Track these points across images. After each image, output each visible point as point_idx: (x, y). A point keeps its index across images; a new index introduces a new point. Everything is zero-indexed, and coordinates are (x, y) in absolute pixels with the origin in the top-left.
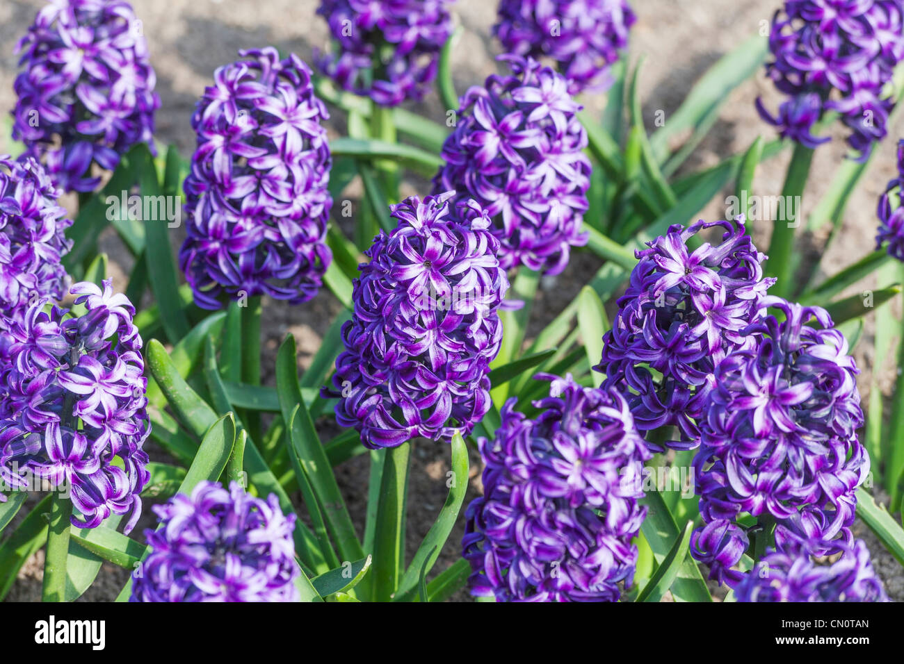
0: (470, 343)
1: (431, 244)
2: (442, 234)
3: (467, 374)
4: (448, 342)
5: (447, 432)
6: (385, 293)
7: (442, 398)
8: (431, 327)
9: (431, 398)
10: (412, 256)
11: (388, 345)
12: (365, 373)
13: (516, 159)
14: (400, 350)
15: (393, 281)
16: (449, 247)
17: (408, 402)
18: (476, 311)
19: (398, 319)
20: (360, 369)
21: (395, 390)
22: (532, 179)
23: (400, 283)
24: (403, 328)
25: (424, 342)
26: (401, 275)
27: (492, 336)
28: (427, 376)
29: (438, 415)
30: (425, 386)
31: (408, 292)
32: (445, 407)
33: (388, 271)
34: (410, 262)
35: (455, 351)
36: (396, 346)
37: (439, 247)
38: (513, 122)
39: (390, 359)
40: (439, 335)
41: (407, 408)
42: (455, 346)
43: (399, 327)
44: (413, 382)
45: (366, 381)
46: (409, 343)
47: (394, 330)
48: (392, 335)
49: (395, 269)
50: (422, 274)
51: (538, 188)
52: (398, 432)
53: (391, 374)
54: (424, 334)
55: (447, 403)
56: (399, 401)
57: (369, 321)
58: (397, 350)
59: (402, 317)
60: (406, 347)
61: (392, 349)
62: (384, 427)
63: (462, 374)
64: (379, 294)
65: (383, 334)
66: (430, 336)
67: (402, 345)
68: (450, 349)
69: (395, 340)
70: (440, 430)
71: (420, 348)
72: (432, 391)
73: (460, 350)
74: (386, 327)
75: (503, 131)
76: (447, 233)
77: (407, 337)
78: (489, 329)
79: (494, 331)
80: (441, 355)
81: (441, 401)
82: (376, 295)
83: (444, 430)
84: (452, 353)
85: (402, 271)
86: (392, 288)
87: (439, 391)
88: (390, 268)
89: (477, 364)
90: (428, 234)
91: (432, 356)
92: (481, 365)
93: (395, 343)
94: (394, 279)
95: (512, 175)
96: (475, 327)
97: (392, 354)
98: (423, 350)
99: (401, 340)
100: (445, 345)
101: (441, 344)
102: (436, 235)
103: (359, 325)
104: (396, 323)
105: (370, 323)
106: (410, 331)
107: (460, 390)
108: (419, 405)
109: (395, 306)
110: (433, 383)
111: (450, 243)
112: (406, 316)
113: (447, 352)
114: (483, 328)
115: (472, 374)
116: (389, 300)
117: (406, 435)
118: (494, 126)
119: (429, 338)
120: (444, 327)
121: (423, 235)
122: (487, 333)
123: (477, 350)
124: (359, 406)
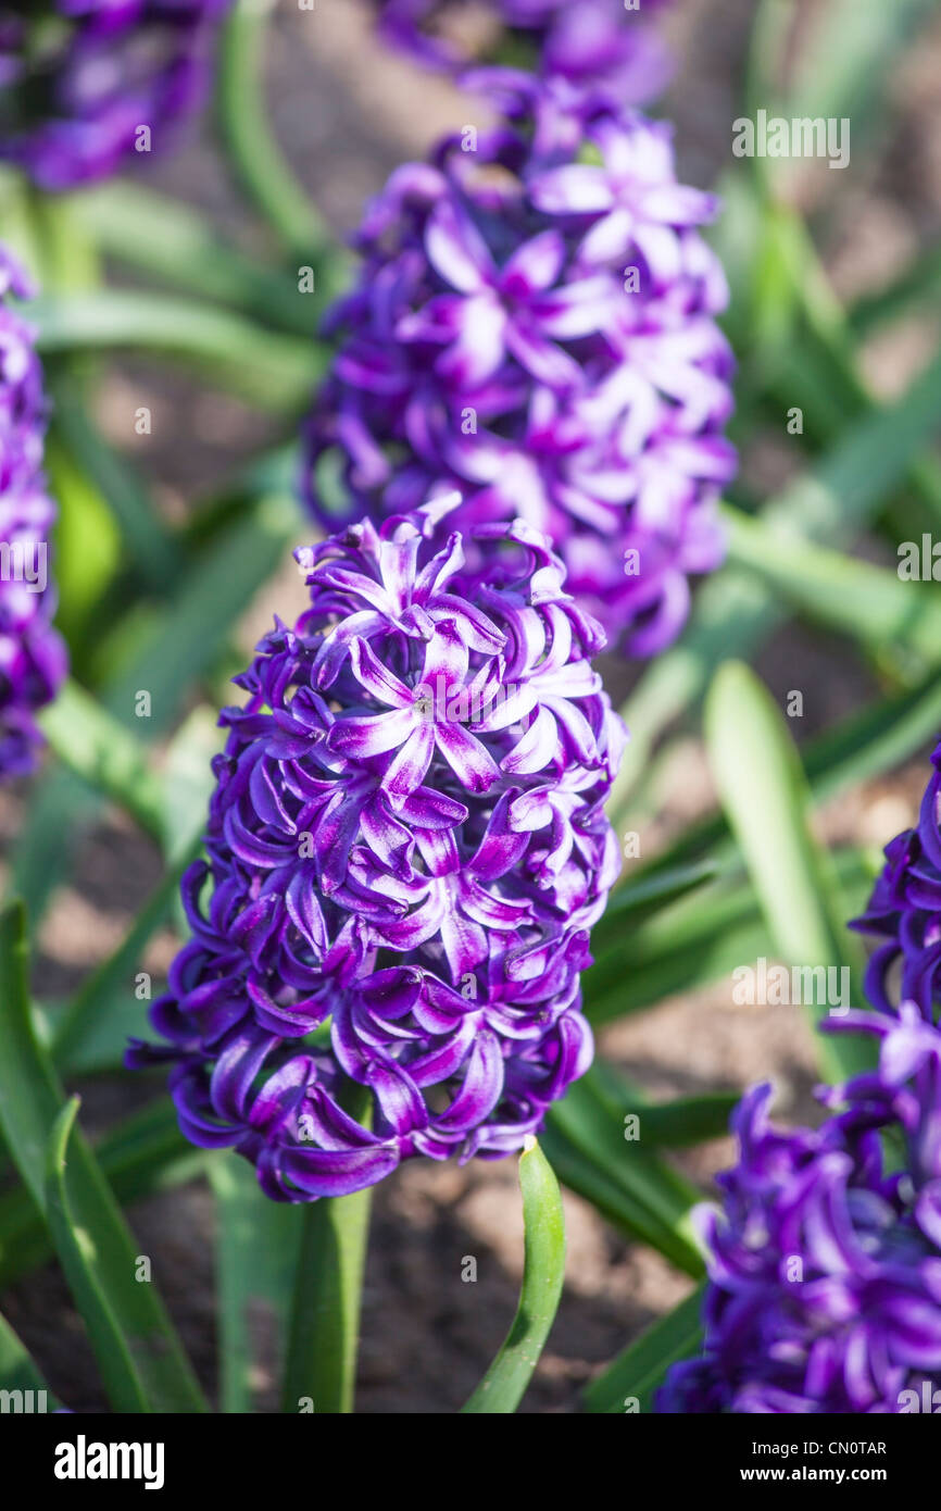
0: (546, 901)
1: (437, 654)
2: (463, 626)
3: (541, 982)
4: (487, 906)
5: (492, 1139)
6: (314, 791)
7: (476, 1053)
8: (445, 868)
9: (450, 1055)
10: (384, 688)
11: (333, 929)
12: (263, 1002)
13: (550, 366)
14: (367, 936)
15: (334, 757)
16: (485, 657)
17: (387, 1070)
18: (556, 816)
19: (358, 858)
20: (251, 992)
21: (350, 1039)
22: (594, 413)
23: (353, 763)
24: (370, 880)
25: (424, 912)
26: (359, 743)
27: (595, 873)
28: (440, 999)
29: (470, 1098)
30: (433, 1027)
31: (384, 786)
32: (486, 1076)
33: (323, 735)
34: (381, 708)
35: (510, 926)
36: (355, 929)
37: (458, 660)
38: (538, 264)
39: (341, 965)
40: (466, 889)
41: (388, 1090)
42: (506, 913)
43: (361, 877)
44: (406, 1021)
45: (264, 1023)
46: (390, 919)
47: (348, 887)
48: (341, 901)
49: (340, 728)
50: (417, 735)
51: (614, 433)
52: (366, 1154)
53: (335, 1001)
54: (423, 892)
55: (490, 1062)
56: (361, 1069)
57: (270, 865)
58: (357, 940)
59: (368, 854)
60: (380, 929)
61: (345, 937)
62: (329, 1145)
63: (528, 986)
64: (298, 793)
65: (315, 901)
66: (442, 891)
67: (369, 924)
68: (495, 924)
69: (349, 912)
70: (472, 1133)
71: (416, 929)
72: (449, 1037)
73: (521, 922)
74: (325, 880)
75: (513, 294)
76: (473, 621)
77: (383, 903)
78: (588, 858)
79: (599, 859)
80: (473, 940)
81: (476, 1061)
82: (288, 799)
83: (484, 1133)
84: (498, 934)
85: (361, 731)
86: (334, 776)
87: (468, 1033)
88: (324, 725)
89: (567, 957)
90: (429, 631)
91: (450, 945)
92: (577, 956)
93: (350, 923)
94: (338, 750)
95: (543, 408)
96: (558, 859)
97: (345, 951)
98: (425, 934)
99: (367, 913)
100: (479, 912)
101: (472, 912)
102: (447, 630)
103: (239, 877)
104: (353, 870)
105: (270, 871)
106: (386, 886)
107: (519, 1024)
108: (417, 1076)
109: (347, 823)
110: (452, 1014)
111: (485, 647)
112: (381, 848)
113: (487, 930)
114: (576, 859)
115: (552, 980)
116: (329, 811)
117: (387, 1160)
118: (489, 279)
119: (438, 899)
120: (476, 868)
121: (415, 633)
122: (584, 866)
123: (562, 916)
124: (254, 1091)
